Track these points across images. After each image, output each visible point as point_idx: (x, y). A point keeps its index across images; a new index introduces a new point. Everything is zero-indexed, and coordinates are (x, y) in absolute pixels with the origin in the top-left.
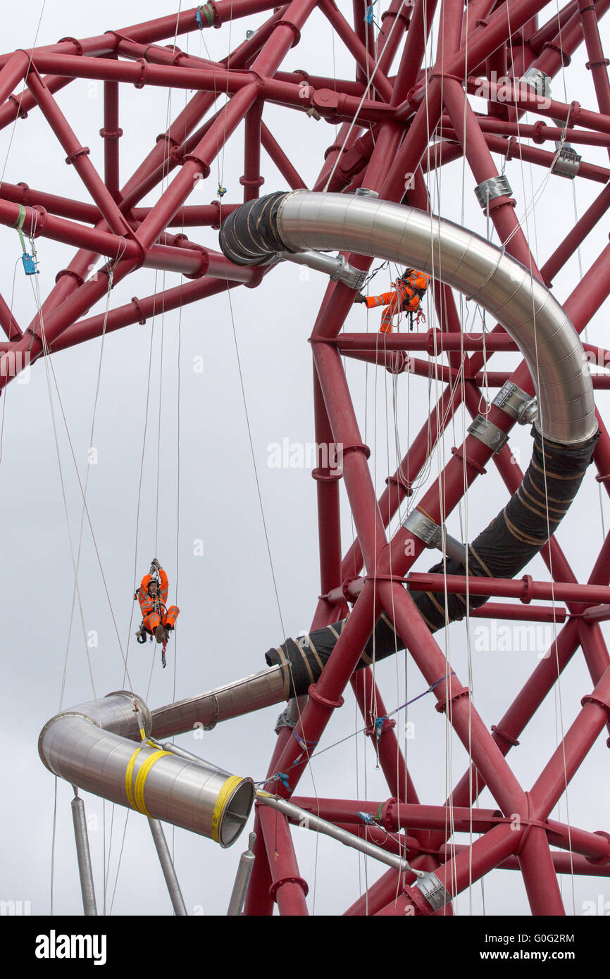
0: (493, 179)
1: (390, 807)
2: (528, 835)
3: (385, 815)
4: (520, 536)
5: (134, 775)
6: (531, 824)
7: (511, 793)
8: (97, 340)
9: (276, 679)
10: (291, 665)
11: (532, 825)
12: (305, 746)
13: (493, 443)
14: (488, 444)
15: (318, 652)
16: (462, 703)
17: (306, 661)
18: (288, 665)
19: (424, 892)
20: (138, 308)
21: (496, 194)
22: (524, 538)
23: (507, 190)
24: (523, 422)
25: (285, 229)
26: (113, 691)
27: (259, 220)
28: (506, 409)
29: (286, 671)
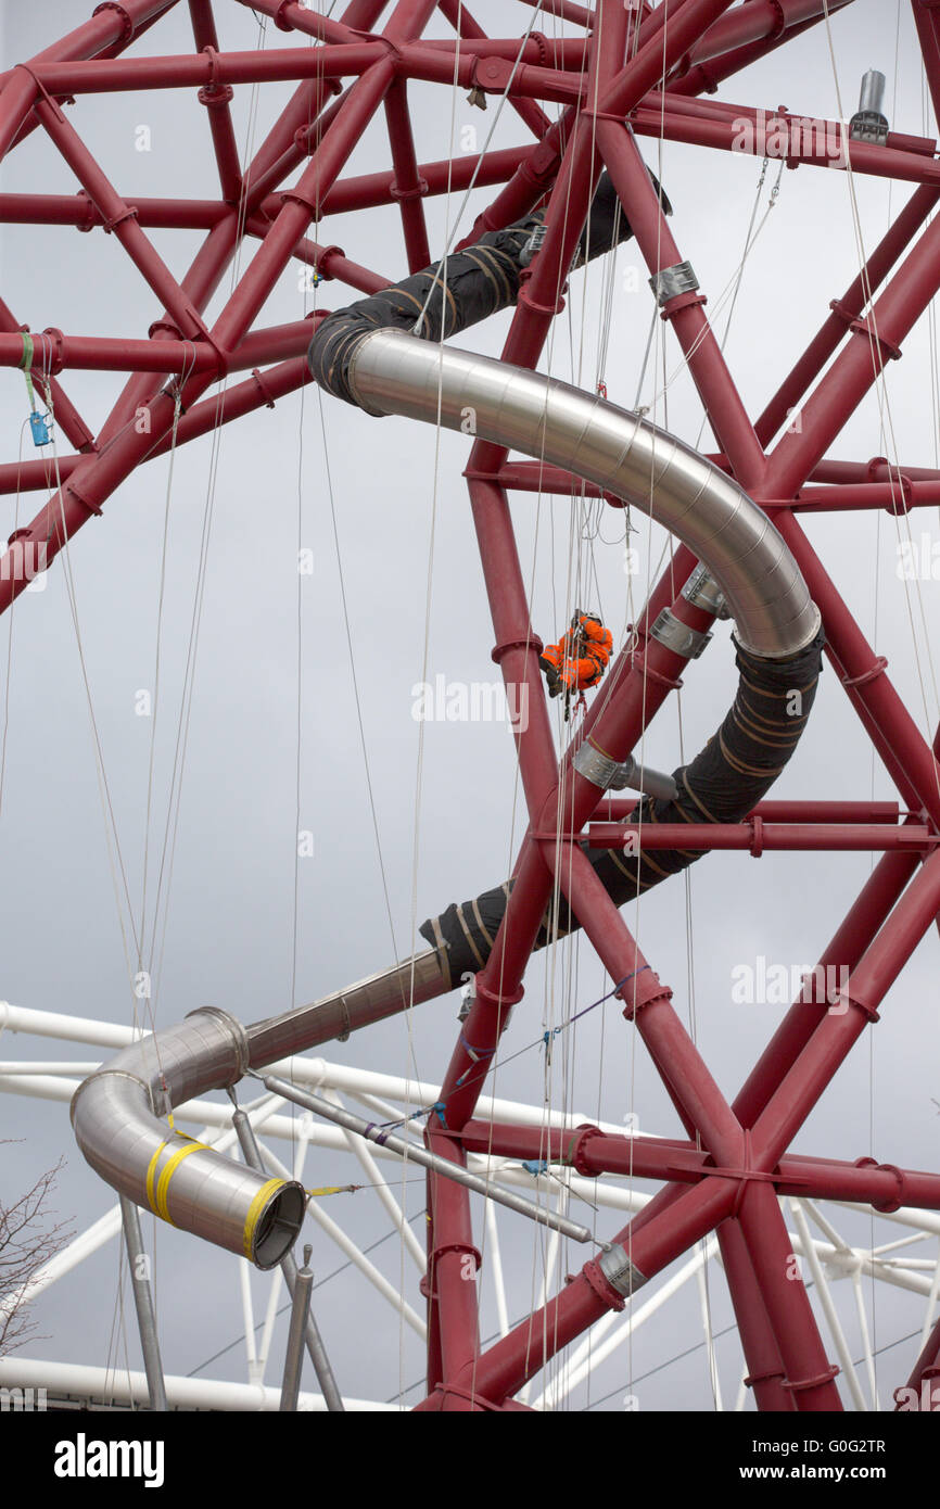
0: (669, 270)
1: (582, 1145)
2: (744, 1194)
3: (576, 1154)
4: (740, 767)
5: (157, 1175)
6: (746, 1178)
7: (721, 1134)
8: (207, 437)
9: (430, 965)
10: (449, 946)
11: (749, 1180)
12: (475, 1057)
13: (684, 648)
14: (676, 650)
15: (486, 926)
16: (658, 1011)
17: (470, 940)
18: (446, 947)
19: (607, 1273)
20: (260, 388)
21: (673, 292)
22: (745, 770)
23: (691, 284)
24: (725, 617)
25: (359, 386)
26: (195, 1009)
27: (331, 371)
28: (698, 603)
29: (444, 955)
